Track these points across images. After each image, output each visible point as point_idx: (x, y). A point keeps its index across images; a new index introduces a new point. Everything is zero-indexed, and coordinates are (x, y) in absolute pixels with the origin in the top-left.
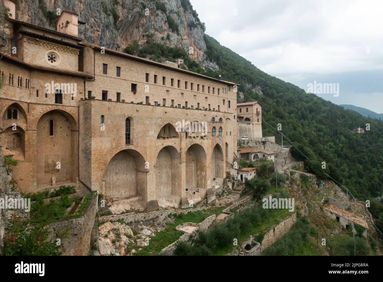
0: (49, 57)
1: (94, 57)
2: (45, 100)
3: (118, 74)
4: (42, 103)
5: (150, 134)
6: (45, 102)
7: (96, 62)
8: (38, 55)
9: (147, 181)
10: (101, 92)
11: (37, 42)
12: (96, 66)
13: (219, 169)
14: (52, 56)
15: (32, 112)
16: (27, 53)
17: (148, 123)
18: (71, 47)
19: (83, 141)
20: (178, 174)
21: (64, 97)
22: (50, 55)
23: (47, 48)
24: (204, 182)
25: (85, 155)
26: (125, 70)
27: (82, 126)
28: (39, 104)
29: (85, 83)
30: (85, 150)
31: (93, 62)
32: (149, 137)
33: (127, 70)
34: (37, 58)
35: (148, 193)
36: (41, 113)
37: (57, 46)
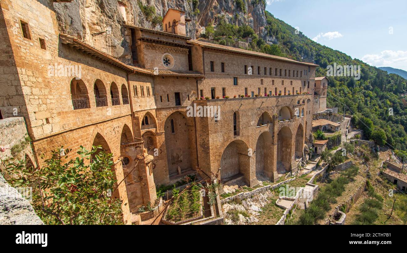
0: (164, 60)
1: (203, 56)
2: (167, 104)
3: (223, 71)
4: (166, 107)
5: (252, 124)
6: (168, 106)
7: (205, 61)
8: (155, 60)
9: (249, 164)
10: (211, 89)
11: (153, 48)
12: (205, 64)
13: (298, 144)
14: (166, 58)
15: (160, 117)
16: (147, 59)
17: (250, 114)
18: (182, 47)
19: (200, 136)
20: (271, 154)
21: (182, 99)
22: (165, 59)
23: (162, 52)
24: (289, 158)
25: (203, 149)
26: (228, 65)
27: (199, 123)
28: (163, 108)
29: (197, 82)
30: (202, 144)
31: (202, 61)
32: (251, 127)
33: (230, 65)
34: (156, 63)
35: (251, 173)
36: (166, 116)
37: (170, 49)
